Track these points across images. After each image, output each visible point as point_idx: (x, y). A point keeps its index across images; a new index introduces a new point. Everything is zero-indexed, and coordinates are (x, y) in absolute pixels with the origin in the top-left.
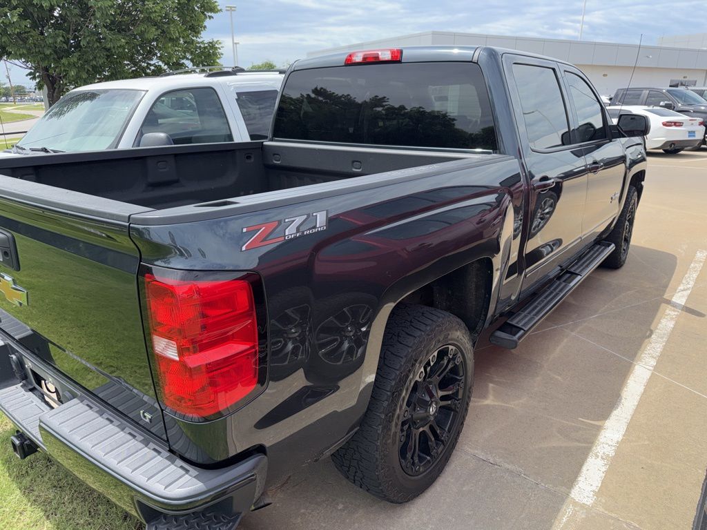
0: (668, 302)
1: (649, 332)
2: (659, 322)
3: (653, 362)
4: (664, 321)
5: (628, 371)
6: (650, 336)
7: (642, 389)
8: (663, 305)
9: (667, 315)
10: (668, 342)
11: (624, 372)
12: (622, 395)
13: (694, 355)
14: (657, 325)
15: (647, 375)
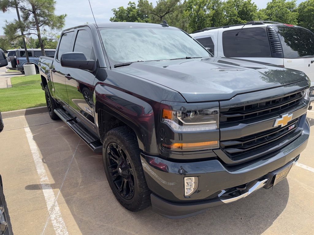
0: (53, 186)
1: (45, 161)
2: (45, 169)
3: (32, 152)
4: (44, 171)
5: (38, 146)
6: (43, 160)
7: (30, 144)
8: (53, 182)
9: (46, 175)
10: (34, 161)
11: (39, 145)
12: (34, 141)
13: (19, 162)
14: (44, 167)
15: (31, 147)
